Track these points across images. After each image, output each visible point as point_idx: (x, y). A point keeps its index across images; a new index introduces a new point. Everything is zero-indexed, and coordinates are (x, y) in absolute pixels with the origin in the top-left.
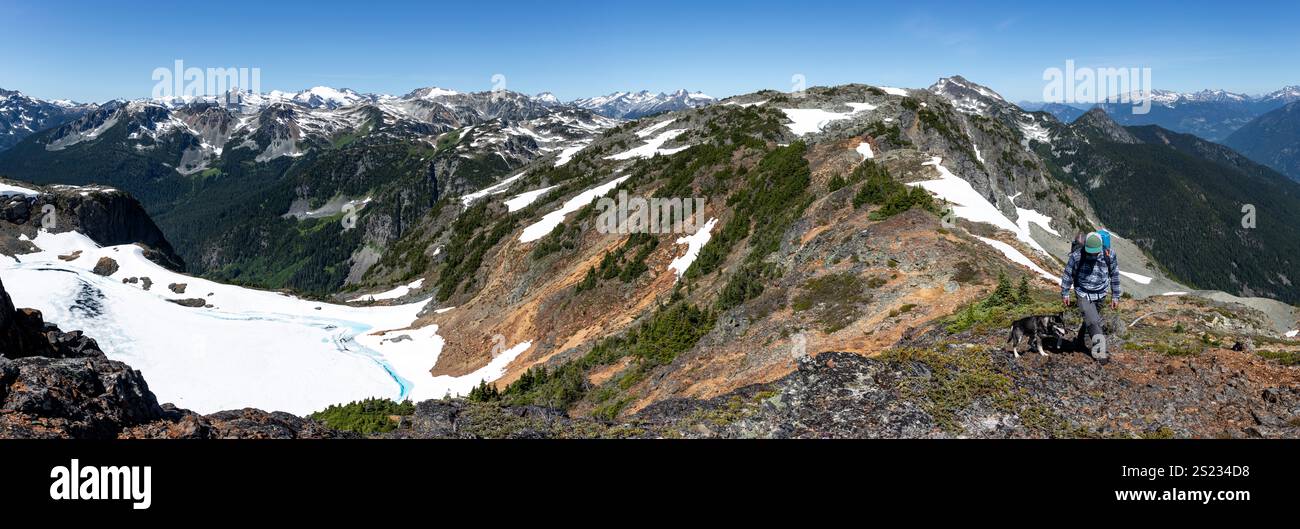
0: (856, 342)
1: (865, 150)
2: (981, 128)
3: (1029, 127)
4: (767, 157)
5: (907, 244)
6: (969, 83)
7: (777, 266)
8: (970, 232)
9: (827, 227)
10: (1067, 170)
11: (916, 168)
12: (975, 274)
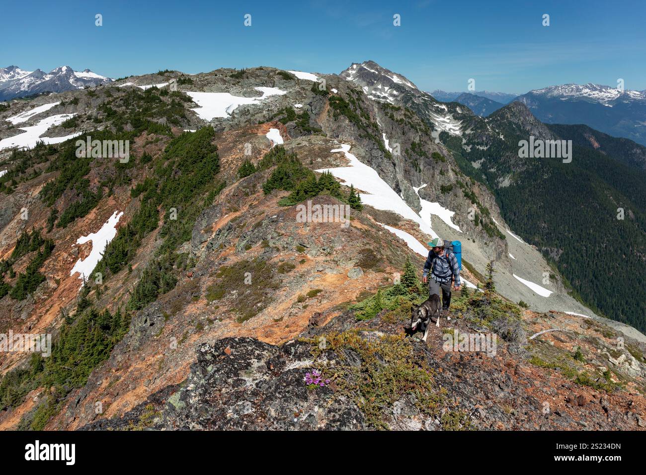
0: (267, 330)
1: (275, 136)
2: (392, 117)
3: (442, 119)
4: (173, 144)
5: (315, 229)
6: (381, 69)
7: (190, 256)
8: (375, 219)
9: (238, 214)
10: (476, 165)
11: (325, 155)
12: (378, 261)
